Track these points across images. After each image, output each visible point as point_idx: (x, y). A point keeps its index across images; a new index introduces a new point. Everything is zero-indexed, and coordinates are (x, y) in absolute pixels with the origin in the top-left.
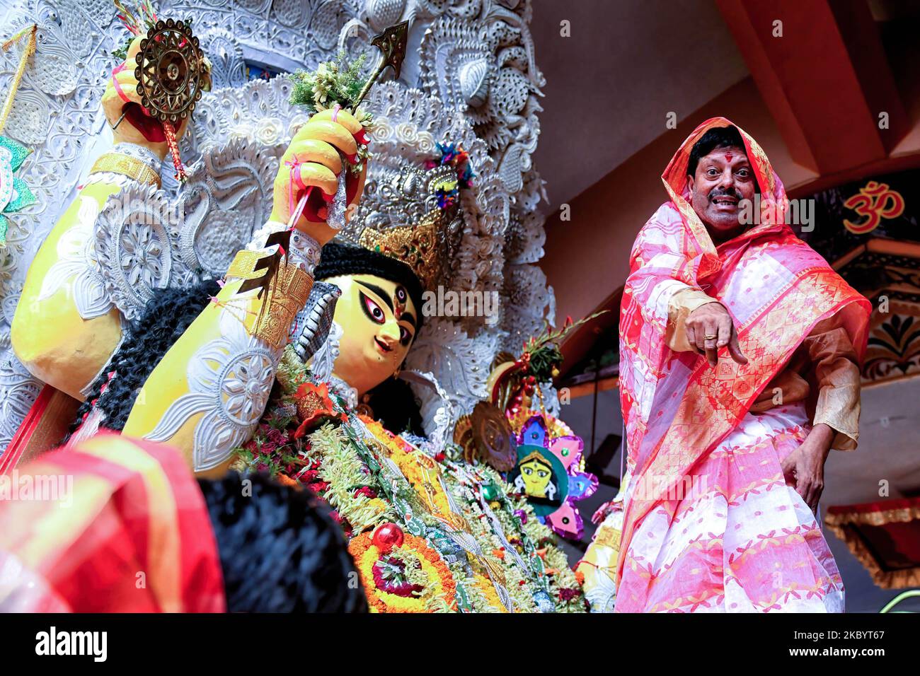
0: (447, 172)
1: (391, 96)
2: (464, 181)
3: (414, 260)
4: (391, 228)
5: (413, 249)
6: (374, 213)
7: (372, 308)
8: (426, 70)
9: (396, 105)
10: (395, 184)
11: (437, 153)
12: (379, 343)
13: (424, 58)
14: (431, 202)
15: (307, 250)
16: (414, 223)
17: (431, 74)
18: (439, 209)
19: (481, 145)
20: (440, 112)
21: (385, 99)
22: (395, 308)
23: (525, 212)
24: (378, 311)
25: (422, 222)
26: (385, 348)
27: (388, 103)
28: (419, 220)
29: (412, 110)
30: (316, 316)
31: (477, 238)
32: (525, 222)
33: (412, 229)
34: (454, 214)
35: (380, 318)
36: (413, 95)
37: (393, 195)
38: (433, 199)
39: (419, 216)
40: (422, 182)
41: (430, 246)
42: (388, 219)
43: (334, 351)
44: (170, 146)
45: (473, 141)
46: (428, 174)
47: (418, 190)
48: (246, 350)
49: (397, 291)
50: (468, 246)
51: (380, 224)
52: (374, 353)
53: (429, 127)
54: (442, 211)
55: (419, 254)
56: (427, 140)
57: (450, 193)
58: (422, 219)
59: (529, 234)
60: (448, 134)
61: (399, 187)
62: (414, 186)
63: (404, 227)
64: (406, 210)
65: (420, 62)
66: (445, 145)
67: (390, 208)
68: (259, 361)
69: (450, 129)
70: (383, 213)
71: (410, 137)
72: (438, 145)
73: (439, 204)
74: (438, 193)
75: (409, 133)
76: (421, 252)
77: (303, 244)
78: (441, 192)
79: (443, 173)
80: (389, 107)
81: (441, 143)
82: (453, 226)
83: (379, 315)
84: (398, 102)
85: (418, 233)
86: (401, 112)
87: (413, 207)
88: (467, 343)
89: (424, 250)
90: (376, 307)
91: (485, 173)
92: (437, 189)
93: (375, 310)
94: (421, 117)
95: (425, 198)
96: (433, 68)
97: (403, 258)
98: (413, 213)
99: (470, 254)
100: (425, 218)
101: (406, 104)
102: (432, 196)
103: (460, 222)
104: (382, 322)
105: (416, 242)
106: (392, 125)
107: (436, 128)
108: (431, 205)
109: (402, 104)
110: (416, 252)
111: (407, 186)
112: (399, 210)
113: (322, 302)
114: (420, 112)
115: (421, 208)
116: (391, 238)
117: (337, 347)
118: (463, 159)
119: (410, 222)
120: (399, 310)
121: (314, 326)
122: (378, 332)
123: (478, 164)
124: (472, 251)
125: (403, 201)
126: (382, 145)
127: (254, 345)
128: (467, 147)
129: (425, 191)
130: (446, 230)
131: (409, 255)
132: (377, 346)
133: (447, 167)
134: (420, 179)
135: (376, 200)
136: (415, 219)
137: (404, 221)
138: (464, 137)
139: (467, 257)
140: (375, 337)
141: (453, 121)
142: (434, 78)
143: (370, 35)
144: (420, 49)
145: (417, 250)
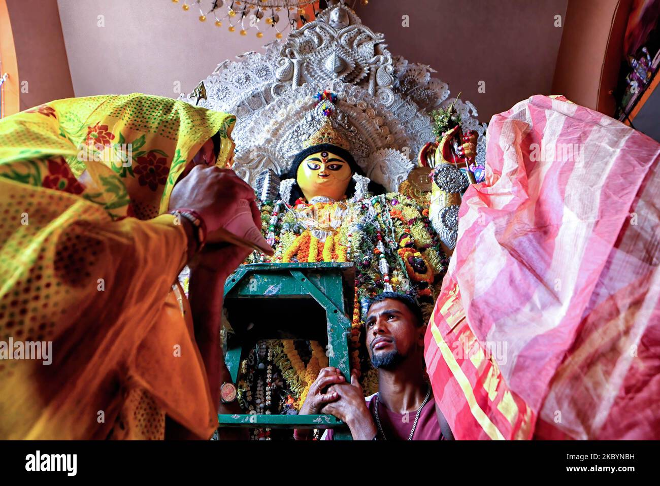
0: (323, 103)
2: (335, 100)
3: (326, 140)
4: (312, 135)
5: (324, 136)
7: (314, 166)
11: (316, 100)
18: (326, 116)
20: (310, 86)
22: (322, 160)
23: (426, 84)
24: (316, 166)
26: (324, 176)
27: (290, 99)
29: (300, 94)
32: (430, 88)
33: (319, 131)
35: (317, 168)
37: (307, 125)
38: (322, 115)
40: (315, 113)
41: (331, 131)
46: (316, 109)
47: (315, 117)
49: (322, 155)
51: (307, 137)
52: (321, 180)
53: (310, 94)
54: (328, 116)
55: (328, 137)
56: (310, 99)
57: (327, 108)
59: (437, 90)
61: (307, 122)
62: (312, 117)
65: (309, 75)
66: (318, 95)
70: (306, 133)
71: (303, 103)
72: (315, 97)
74: (323, 112)
78: (324, 110)
79: (321, 104)
81: (316, 95)
85: (322, 130)
89: (329, 134)
94: (304, 94)
95: (319, 117)
97: (322, 142)
100: (322, 124)
104: (319, 168)
105: (323, 134)
106: (294, 104)
107: (313, 92)
108: (322, 118)
110: (326, 137)
111: (310, 119)
112: (311, 128)
114: (303, 92)
116: (313, 139)
118: (329, 94)
120: (324, 161)
122: (318, 173)
123: (340, 90)
126: (295, 113)
129: (318, 115)
130: (336, 121)
131: (323, 140)
132: (321, 177)
133: (323, 101)
134: (313, 113)
140: (318, 175)
141: (319, 85)
142: (319, 76)
143: (284, 84)
144: (306, 72)
145: (326, 135)
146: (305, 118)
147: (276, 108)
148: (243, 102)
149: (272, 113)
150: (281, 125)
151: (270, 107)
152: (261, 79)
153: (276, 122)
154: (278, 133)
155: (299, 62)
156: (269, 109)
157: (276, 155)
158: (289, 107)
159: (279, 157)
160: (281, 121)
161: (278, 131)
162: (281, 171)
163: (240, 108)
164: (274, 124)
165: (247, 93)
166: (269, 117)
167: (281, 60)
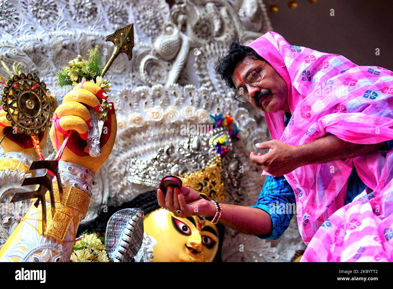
0: (220, 132)
1: (175, 93)
2: (235, 136)
3: (208, 191)
4: (188, 173)
5: (206, 184)
6: (176, 165)
7: (181, 226)
8: (202, 76)
9: (179, 98)
10: (186, 146)
11: (212, 121)
12: (189, 248)
13: (200, 69)
14: (213, 152)
15: (79, 175)
16: (203, 168)
17: (206, 78)
18: (219, 155)
19: (243, 112)
20: (209, 96)
21: (171, 95)
22: (197, 224)
24: (186, 227)
25: (208, 166)
26: (194, 251)
27: (174, 97)
28: (206, 164)
29: (190, 99)
30: (128, 232)
31: (255, 173)
33: (202, 171)
34: (231, 158)
35: (187, 232)
36: (189, 89)
37: (187, 152)
38: (214, 150)
39: (206, 162)
40: (204, 141)
41: (217, 180)
42: (186, 168)
43: (149, 255)
44: (36, 148)
45: (237, 111)
46: (208, 135)
47: (203, 146)
48: (38, 246)
50: (251, 179)
51: (180, 172)
52: (187, 256)
53: (204, 107)
54: (222, 156)
55: (211, 187)
56: (204, 115)
57: (224, 144)
58: (208, 164)
60: (218, 109)
61: (189, 147)
62: (199, 144)
63: (197, 171)
64: (196, 160)
65: (197, 72)
66: (216, 115)
67: (185, 161)
68: (48, 252)
69: (219, 105)
70: (182, 164)
71: (191, 114)
72: (211, 116)
73: (218, 152)
74: (216, 146)
75: (190, 113)
76: (212, 185)
77: (76, 171)
78: (219, 144)
79: (217, 133)
80: (175, 100)
81: (214, 115)
82: (232, 166)
83: (186, 230)
84: (180, 95)
85: (207, 173)
86: (184, 101)
87: (201, 157)
88: (266, 246)
89: (214, 183)
90: (183, 225)
91: (251, 129)
92: (215, 144)
93: (183, 227)
94: (197, 101)
95: (208, 150)
96: (208, 75)
97: (200, 191)
98: (201, 161)
99: (253, 184)
100: (210, 163)
101: (185, 95)
102: (213, 148)
103: (236, 162)
104: (190, 234)
105: (207, 179)
106: (178, 109)
107: (210, 106)
108: (213, 154)
109: (183, 96)
110: (208, 186)
111: (194, 145)
112: (191, 161)
113: (131, 222)
114: (196, 99)
115: (206, 157)
116: (189, 180)
117: (151, 252)
118: (230, 122)
119: (201, 167)
120: (200, 225)
121: (127, 238)
122: (187, 241)
123: (244, 124)
124: (254, 182)
125: (193, 155)
126: (174, 123)
127: (44, 242)
128: (234, 114)
129: (208, 146)
130: (227, 169)
131: (204, 188)
132: (188, 251)
133: (220, 129)
134: (203, 139)
135: (175, 157)
136: (204, 165)
137: (196, 167)
138: (230, 108)
139: (252, 186)
140: (186, 245)
141: (220, 100)
142: (210, 80)
143: (161, 63)
144: (195, 65)
145: (209, 184)
146: (188, 140)
147: (149, 98)
148: (73, 45)
149: (138, 101)
150: (145, 128)
151: (140, 92)
152: (112, 25)
153: (140, 119)
154: (133, 137)
155: (190, 43)
156: (138, 93)
157: (112, 169)
158: (170, 109)
159: (114, 174)
160: (146, 122)
161: (134, 134)
162: (109, 198)
163: (65, 51)
164: (134, 121)
165: (86, 35)
166: (130, 105)
167: (169, 25)
